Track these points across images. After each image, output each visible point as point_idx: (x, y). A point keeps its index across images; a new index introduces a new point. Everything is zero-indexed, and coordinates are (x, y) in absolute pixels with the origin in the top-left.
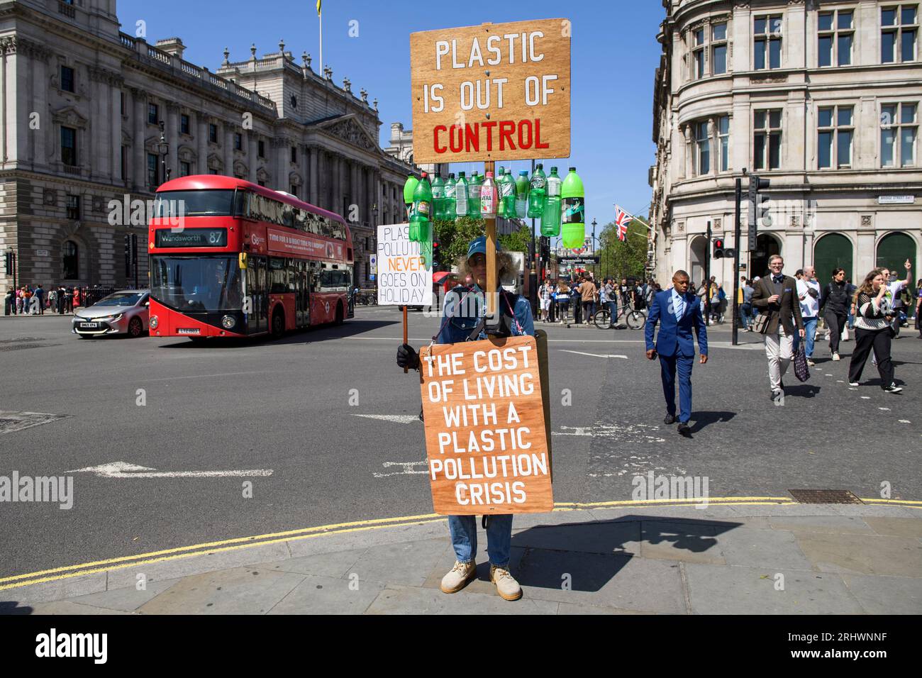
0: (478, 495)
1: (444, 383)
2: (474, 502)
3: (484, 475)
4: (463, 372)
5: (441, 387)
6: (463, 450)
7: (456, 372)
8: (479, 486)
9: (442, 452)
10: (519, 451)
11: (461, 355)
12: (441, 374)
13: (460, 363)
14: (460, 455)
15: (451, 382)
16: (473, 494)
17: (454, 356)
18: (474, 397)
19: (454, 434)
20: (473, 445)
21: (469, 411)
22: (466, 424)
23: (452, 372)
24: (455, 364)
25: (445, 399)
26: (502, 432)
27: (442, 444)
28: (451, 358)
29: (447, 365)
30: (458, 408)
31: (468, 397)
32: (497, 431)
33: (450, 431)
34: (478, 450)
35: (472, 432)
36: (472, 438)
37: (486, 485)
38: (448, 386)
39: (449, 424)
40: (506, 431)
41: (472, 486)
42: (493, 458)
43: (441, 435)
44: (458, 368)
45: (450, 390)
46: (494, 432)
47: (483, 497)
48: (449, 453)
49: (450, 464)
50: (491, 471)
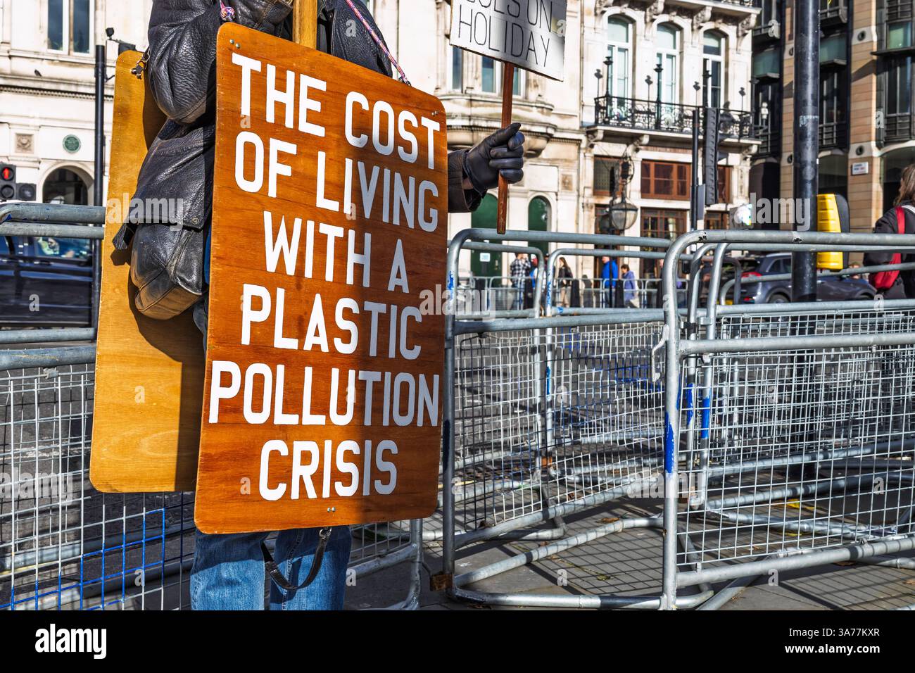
0: (308, 471)
1: (276, 145)
2: (295, 495)
3: (328, 418)
4: (319, 131)
5: (267, 153)
6: (292, 344)
7: (305, 127)
8: (312, 447)
9: (246, 340)
10: (400, 365)
11: (321, 85)
12: (270, 118)
13: (316, 106)
14: (284, 356)
15: (291, 149)
16: (298, 470)
17: (306, 81)
18: (333, 206)
19: (281, 293)
20: (317, 334)
21: (321, 240)
22: (308, 273)
23: (296, 122)
24: (308, 104)
25: (272, 192)
26: (376, 308)
27: (249, 316)
28: (297, 83)
29: (287, 98)
30: (298, 223)
31: (322, 202)
32: (369, 306)
33: (271, 282)
34: (325, 349)
35: (318, 298)
36: (317, 317)
37: (328, 444)
38: (282, 157)
39: (271, 266)
40: (382, 308)
41: (299, 446)
42: (352, 373)
43: (250, 290)
44: (312, 117)
45: (286, 171)
46: (361, 307)
47: (317, 478)
48: (262, 350)
49: (259, 378)
50: (342, 410)
